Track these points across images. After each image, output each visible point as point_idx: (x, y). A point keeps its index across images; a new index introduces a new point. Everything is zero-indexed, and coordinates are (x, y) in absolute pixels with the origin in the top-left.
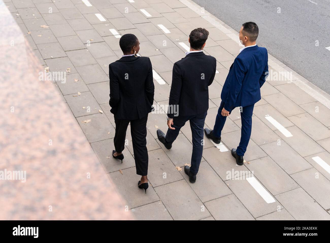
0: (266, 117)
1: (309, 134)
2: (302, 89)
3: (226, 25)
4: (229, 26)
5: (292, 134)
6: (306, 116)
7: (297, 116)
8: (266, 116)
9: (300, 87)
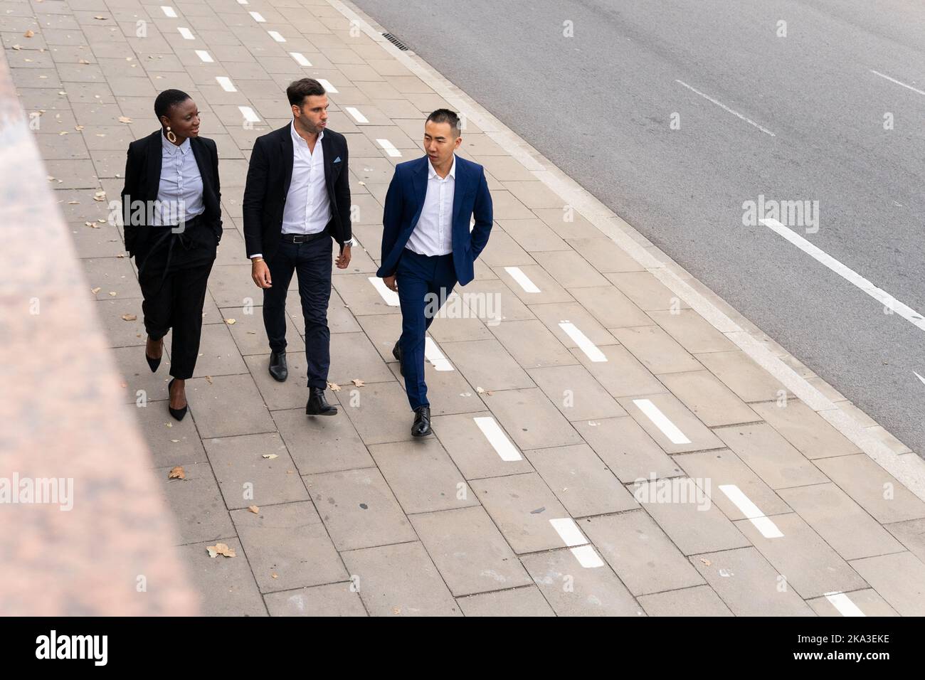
0: (560, 324)
1: (646, 361)
2: (666, 284)
3: (542, 157)
4: (549, 159)
5: (607, 358)
6: (652, 331)
7: (633, 330)
8: (562, 321)
9: (661, 281)
